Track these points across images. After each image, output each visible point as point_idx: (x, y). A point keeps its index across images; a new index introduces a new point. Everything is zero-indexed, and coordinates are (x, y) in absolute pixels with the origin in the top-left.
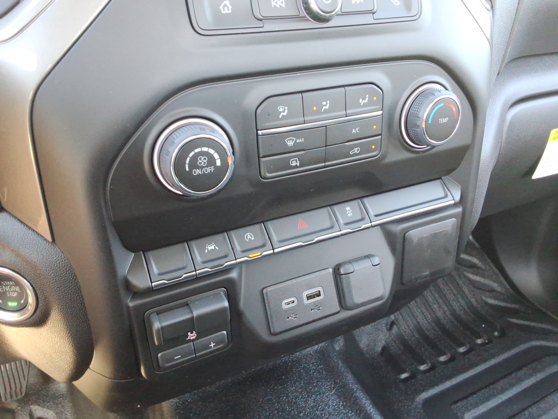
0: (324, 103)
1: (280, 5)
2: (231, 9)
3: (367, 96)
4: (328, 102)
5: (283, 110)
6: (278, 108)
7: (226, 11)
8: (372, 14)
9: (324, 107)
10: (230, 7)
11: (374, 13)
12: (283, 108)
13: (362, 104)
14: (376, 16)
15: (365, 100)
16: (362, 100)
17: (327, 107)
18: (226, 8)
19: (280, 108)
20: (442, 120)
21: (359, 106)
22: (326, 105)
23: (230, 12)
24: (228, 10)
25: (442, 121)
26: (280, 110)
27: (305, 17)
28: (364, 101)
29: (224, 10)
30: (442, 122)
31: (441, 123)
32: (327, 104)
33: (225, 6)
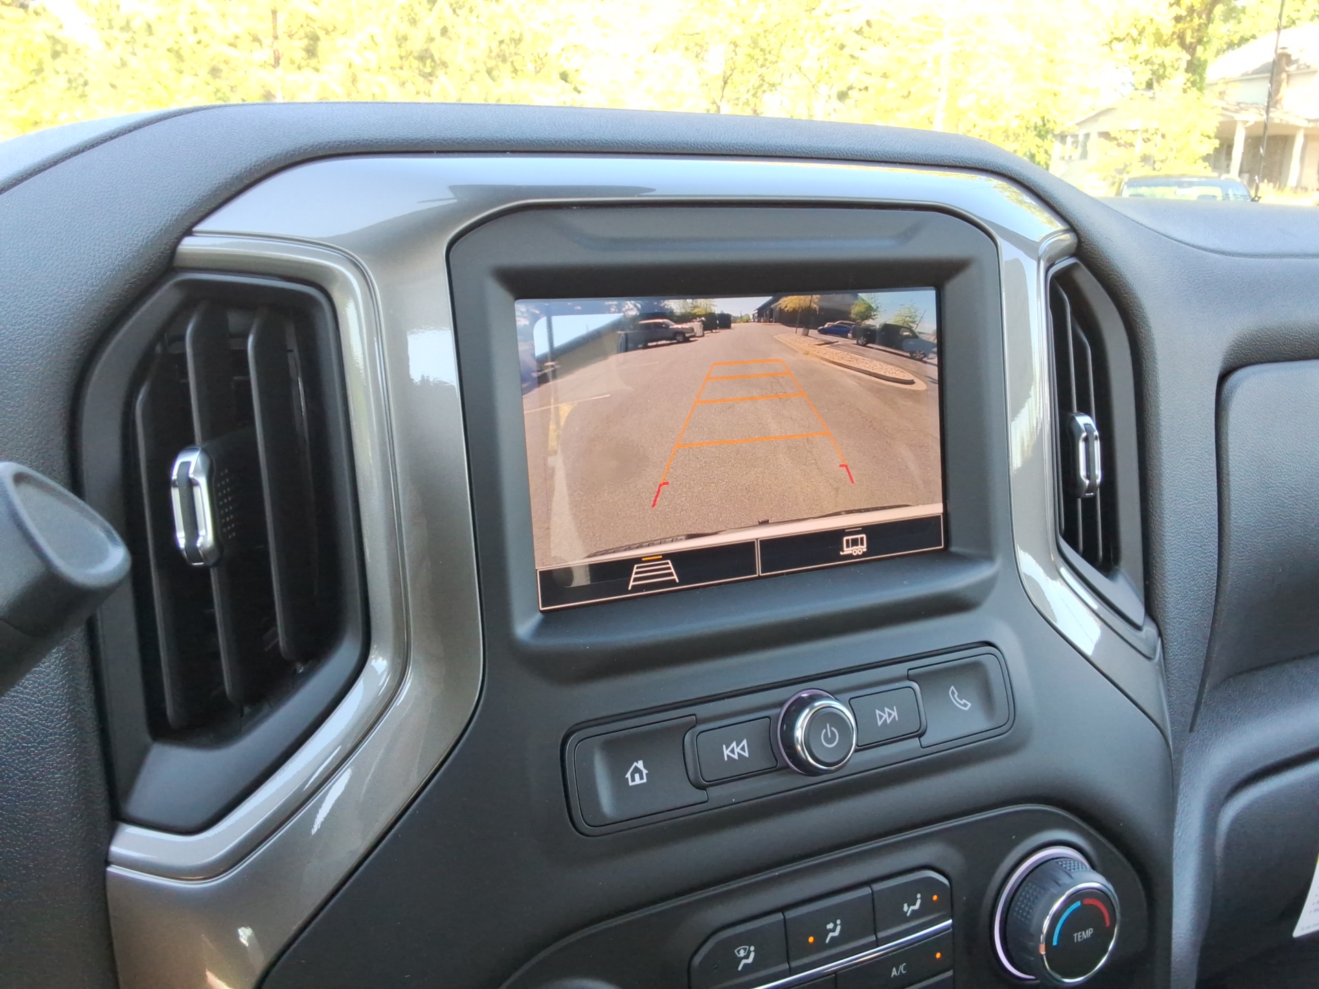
0: (830, 926)
1: (738, 753)
2: (647, 774)
3: (919, 896)
4: (838, 922)
5: (745, 954)
6: (736, 951)
7: (638, 781)
8: (917, 739)
9: (831, 934)
10: (645, 772)
11: (920, 736)
12: (745, 949)
13: (908, 914)
14: (926, 740)
15: (914, 904)
16: (909, 906)
17: (836, 933)
18: (637, 776)
19: (738, 951)
20: (1081, 934)
21: (904, 919)
22: (833, 930)
23: (645, 780)
24: (641, 778)
25: (1079, 936)
26: (739, 956)
27: (788, 767)
28: (912, 908)
29: (633, 780)
30: (1081, 938)
31: (1079, 940)
32: (836, 926)
33: (637, 770)
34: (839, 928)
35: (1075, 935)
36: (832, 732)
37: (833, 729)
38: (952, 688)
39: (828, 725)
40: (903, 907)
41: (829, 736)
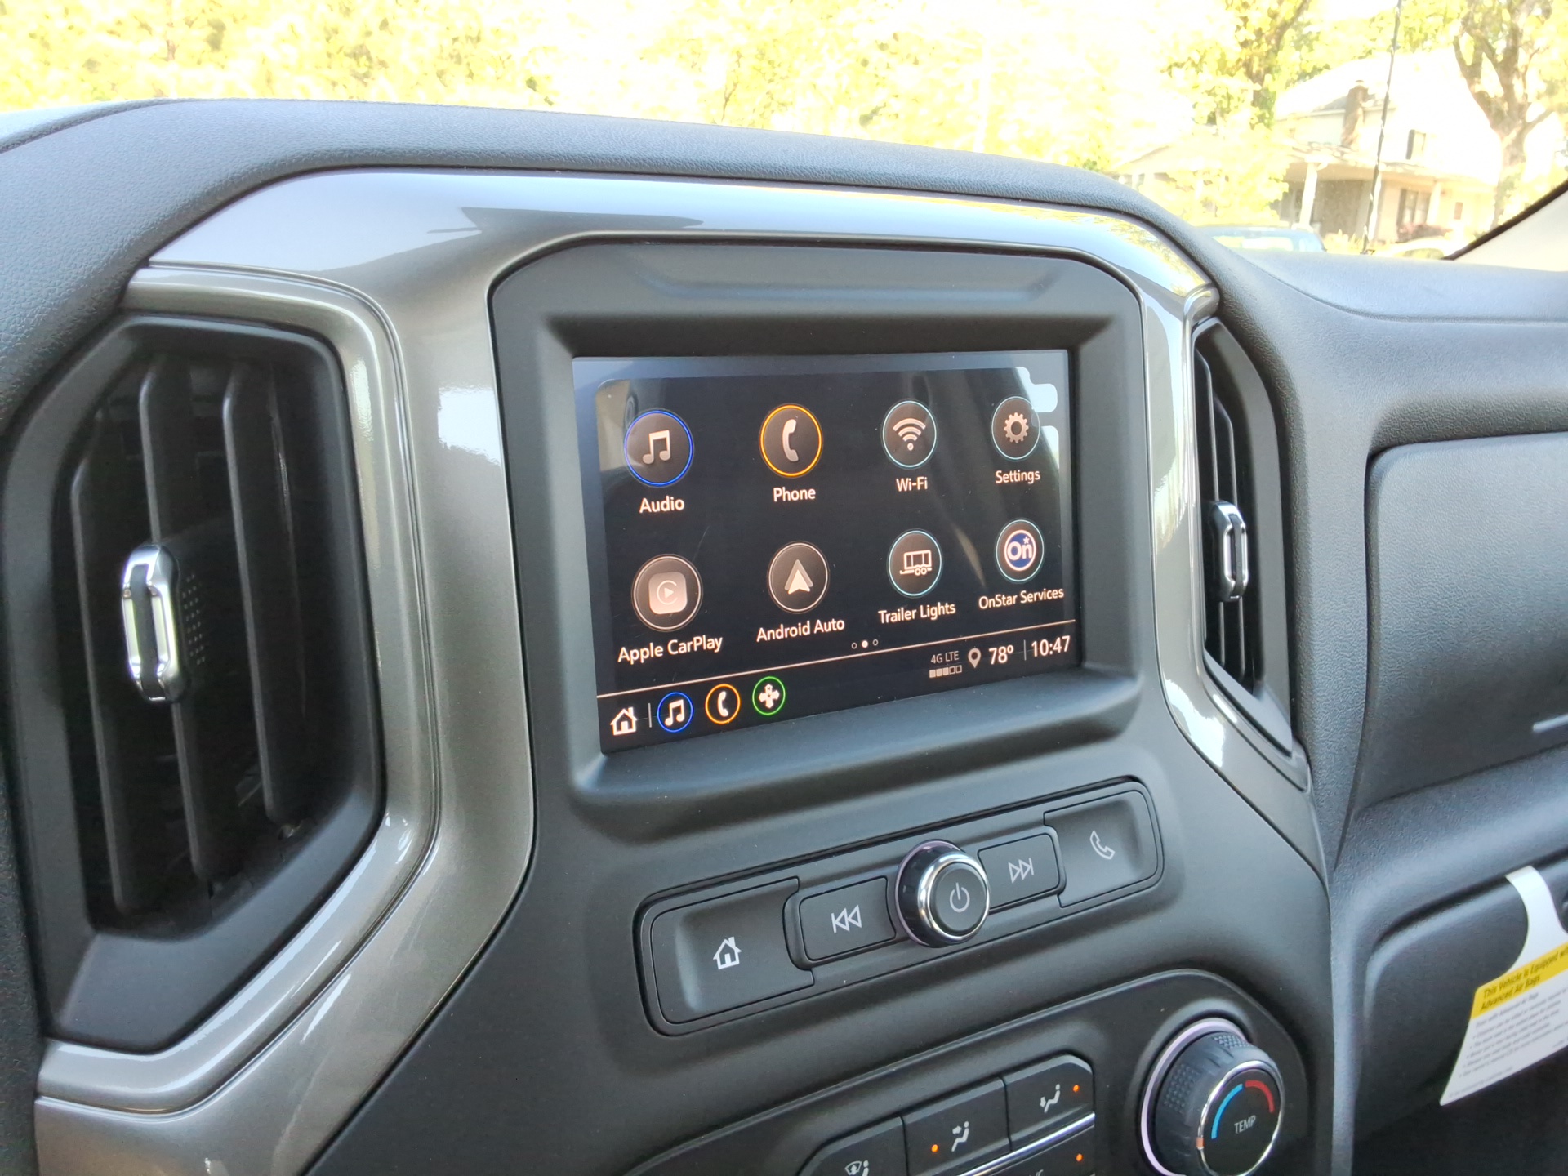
0: (957, 1130)
1: (850, 924)
2: (739, 954)
3: (1058, 1087)
4: (966, 1124)
5: (858, 1171)
6: (846, 1169)
7: (729, 963)
8: (1056, 896)
9: (958, 1140)
10: (737, 951)
11: (1059, 893)
12: (857, 1165)
13: (1046, 1110)
14: (1066, 897)
15: (1053, 1097)
16: (1047, 1100)
17: (964, 1139)
18: (728, 957)
19: (850, 1169)
20: (1243, 1124)
21: (1041, 1116)
22: (961, 1135)
23: (737, 962)
24: (733, 959)
25: (1241, 1126)
26: (849, 1174)
27: (908, 937)
28: (1051, 1102)
29: (723, 962)
30: (1242, 1128)
31: (1241, 1130)
32: (963, 1129)
33: (727, 949)
34: (966, 1132)
35: (1236, 1124)
36: (962, 892)
37: (963, 889)
38: (1094, 833)
39: (957, 885)
40: (1040, 1102)
41: (959, 897)
